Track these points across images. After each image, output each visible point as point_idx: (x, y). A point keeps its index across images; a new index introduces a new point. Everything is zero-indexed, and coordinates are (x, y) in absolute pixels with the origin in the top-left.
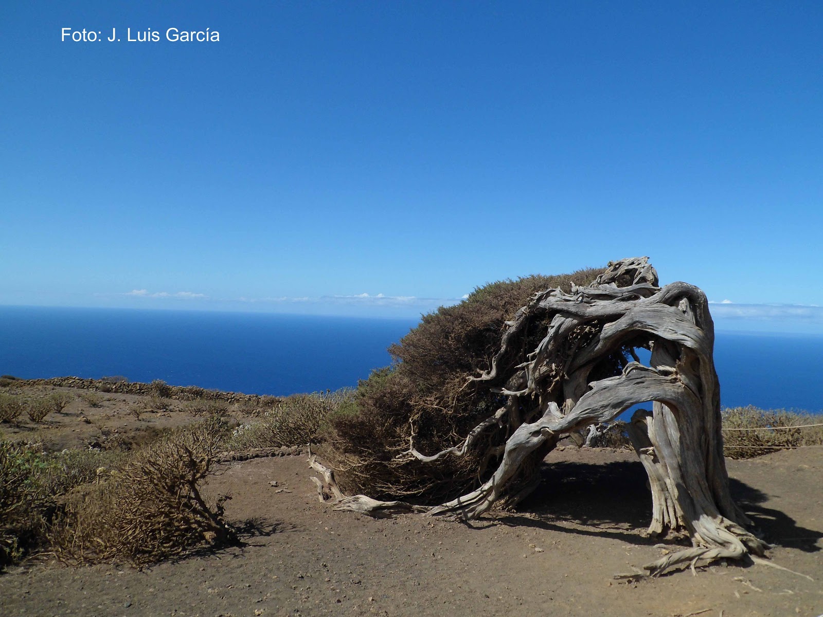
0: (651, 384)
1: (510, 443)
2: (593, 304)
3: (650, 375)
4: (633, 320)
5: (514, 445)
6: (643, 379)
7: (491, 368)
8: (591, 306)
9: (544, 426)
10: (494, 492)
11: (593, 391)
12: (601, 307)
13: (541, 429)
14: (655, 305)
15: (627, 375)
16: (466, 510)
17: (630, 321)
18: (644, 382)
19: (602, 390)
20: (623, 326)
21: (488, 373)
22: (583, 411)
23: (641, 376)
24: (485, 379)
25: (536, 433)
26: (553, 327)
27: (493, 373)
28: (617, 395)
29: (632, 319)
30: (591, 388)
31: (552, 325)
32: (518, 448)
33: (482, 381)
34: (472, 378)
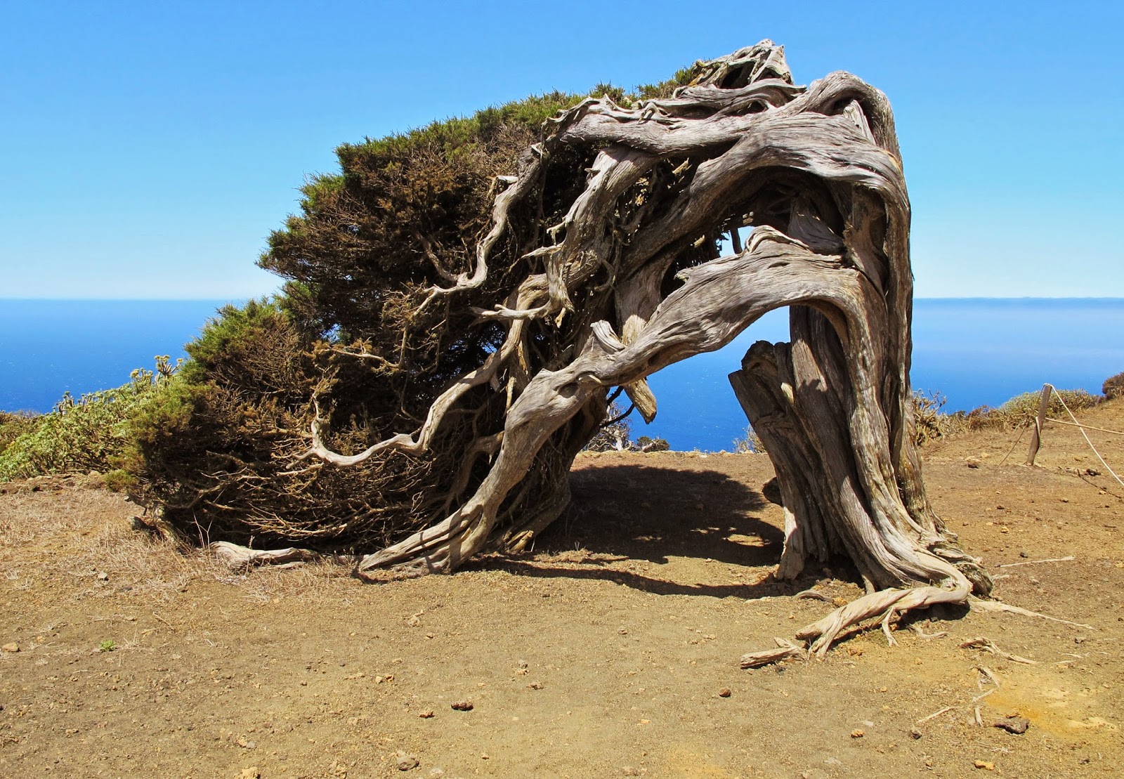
0: (799, 268)
1: (516, 412)
2: (673, 126)
3: (796, 252)
4: (758, 145)
5: (525, 415)
6: (783, 258)
7: (475, 265)
8: (671, 129)
9: (584, 370)
10: (484, 518)
11: (684, 288)
12: (691, 132)
13: (577, 378)
14: (800, 116)
15: (754, 250)
16: (431, 557)
17: (752, 150)
18: (786, 264)
19: (703, 283)
20: (739, 162)
21: (470, 277)
22: (666, 330)
23: (780, 252)
24: (462, 287)
25: (566, 389)
26: (596, 173)
27: (481, 275)
28: (736, 290)
29: (756, 144)
30: (680, 283)
31: (595, 168)
32: (532, 421)
33: (457, 292)
34: (437, 290)
